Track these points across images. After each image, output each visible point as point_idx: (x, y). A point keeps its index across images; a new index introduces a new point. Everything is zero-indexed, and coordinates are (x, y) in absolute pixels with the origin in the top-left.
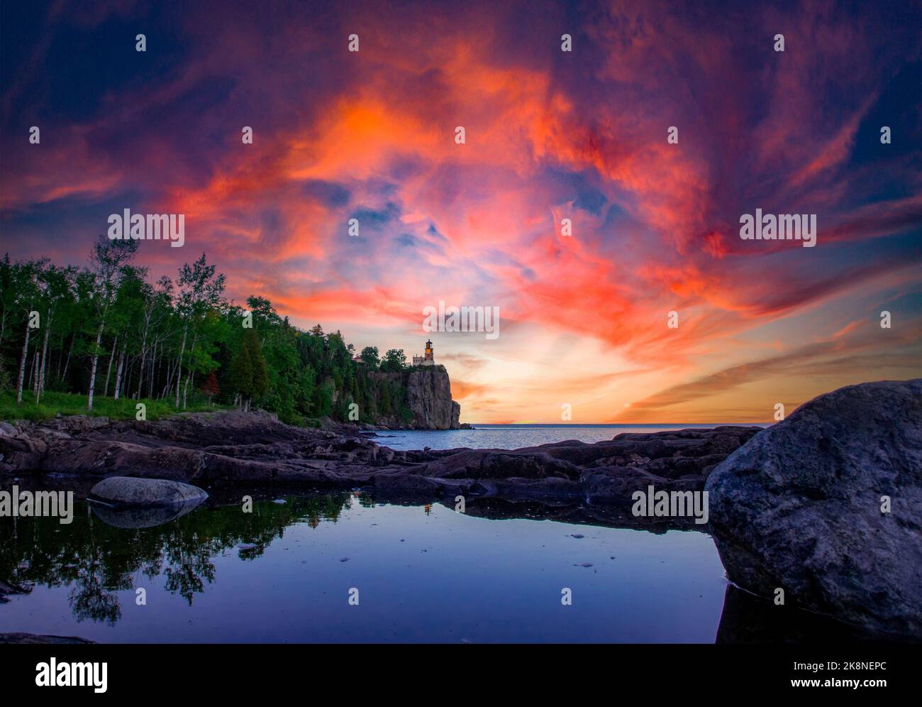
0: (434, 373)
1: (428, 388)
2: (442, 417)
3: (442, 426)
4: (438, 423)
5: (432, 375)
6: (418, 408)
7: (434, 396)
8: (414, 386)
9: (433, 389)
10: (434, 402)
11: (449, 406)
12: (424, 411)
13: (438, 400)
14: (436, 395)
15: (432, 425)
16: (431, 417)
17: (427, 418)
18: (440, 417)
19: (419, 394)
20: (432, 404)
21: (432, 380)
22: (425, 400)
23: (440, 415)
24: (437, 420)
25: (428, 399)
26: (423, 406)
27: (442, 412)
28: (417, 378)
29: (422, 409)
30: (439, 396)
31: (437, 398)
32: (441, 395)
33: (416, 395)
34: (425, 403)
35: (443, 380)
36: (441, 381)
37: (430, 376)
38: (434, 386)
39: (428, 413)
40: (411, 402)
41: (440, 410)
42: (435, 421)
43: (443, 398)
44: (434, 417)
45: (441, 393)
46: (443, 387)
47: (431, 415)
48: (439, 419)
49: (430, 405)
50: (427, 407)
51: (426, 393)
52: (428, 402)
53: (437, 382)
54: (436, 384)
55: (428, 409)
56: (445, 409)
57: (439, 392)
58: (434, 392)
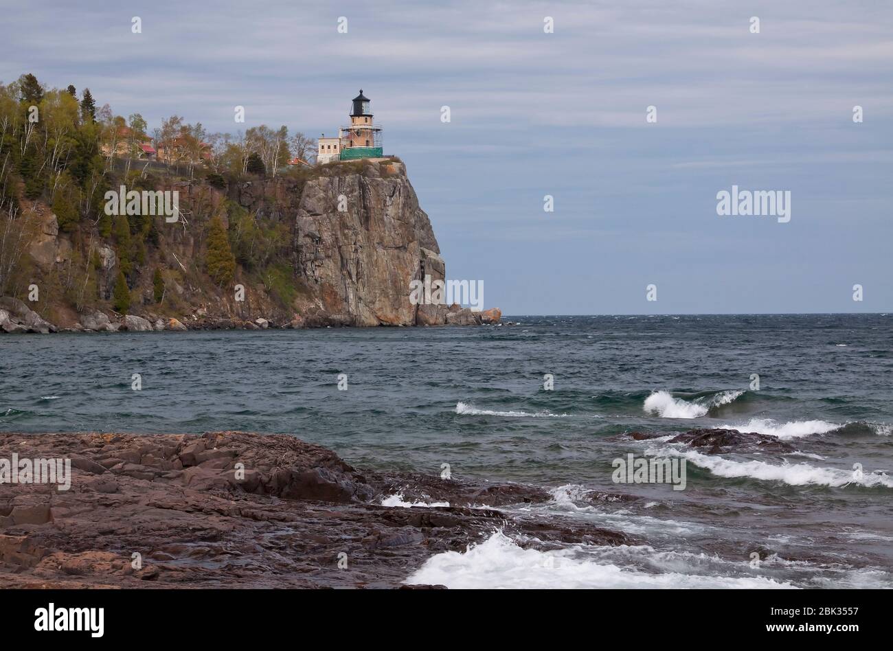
3: (389, 314)
4: (381, 309)
5: (363, 186)
6: (327, 271)
7: (368, 238)
8: (313, 213)
9: (366, 220)
10: (370, 256)
11: (412, 261)
12: (343, 278)
13: (380, 250)
14: (375, 234)
15: (368, 318)
16: (362, 293)
17: (351, 296)
18: (387, 296)
19: (327, 237)
20: (362, 257)
21: (363, 197)
22: (345, 249)
23: (386, 288)
24: (377, 302)
25: (353, 246)
26: (339, 264)
27: (392, 282)
28: (322, 194)
29: (338, 273)
30: (382, 239)
31: (376, 245)
32: (387, 235)
33: (320, 238)
34: (344, 257)
35: (391, 197)
36: (385, 201)
37: (357, 188)
38: (367, 213)
39: (353, 282)
40: (308, 255)
41: (387, 275)
42: (374, 303)
43: (391, 244)
44: (370, 292)
45: (387, 232)
46: (393, 215)
47: (361, 287)
48: (383, 299)
49: (358, 262)
50: (352, 268)
51: (346, 231)
52: (352, 254)
53: (375, 202)
54: (374, 208)
55: (354, 272)
56: (399, 272)
57: (383, 229)
58: (368, 230)
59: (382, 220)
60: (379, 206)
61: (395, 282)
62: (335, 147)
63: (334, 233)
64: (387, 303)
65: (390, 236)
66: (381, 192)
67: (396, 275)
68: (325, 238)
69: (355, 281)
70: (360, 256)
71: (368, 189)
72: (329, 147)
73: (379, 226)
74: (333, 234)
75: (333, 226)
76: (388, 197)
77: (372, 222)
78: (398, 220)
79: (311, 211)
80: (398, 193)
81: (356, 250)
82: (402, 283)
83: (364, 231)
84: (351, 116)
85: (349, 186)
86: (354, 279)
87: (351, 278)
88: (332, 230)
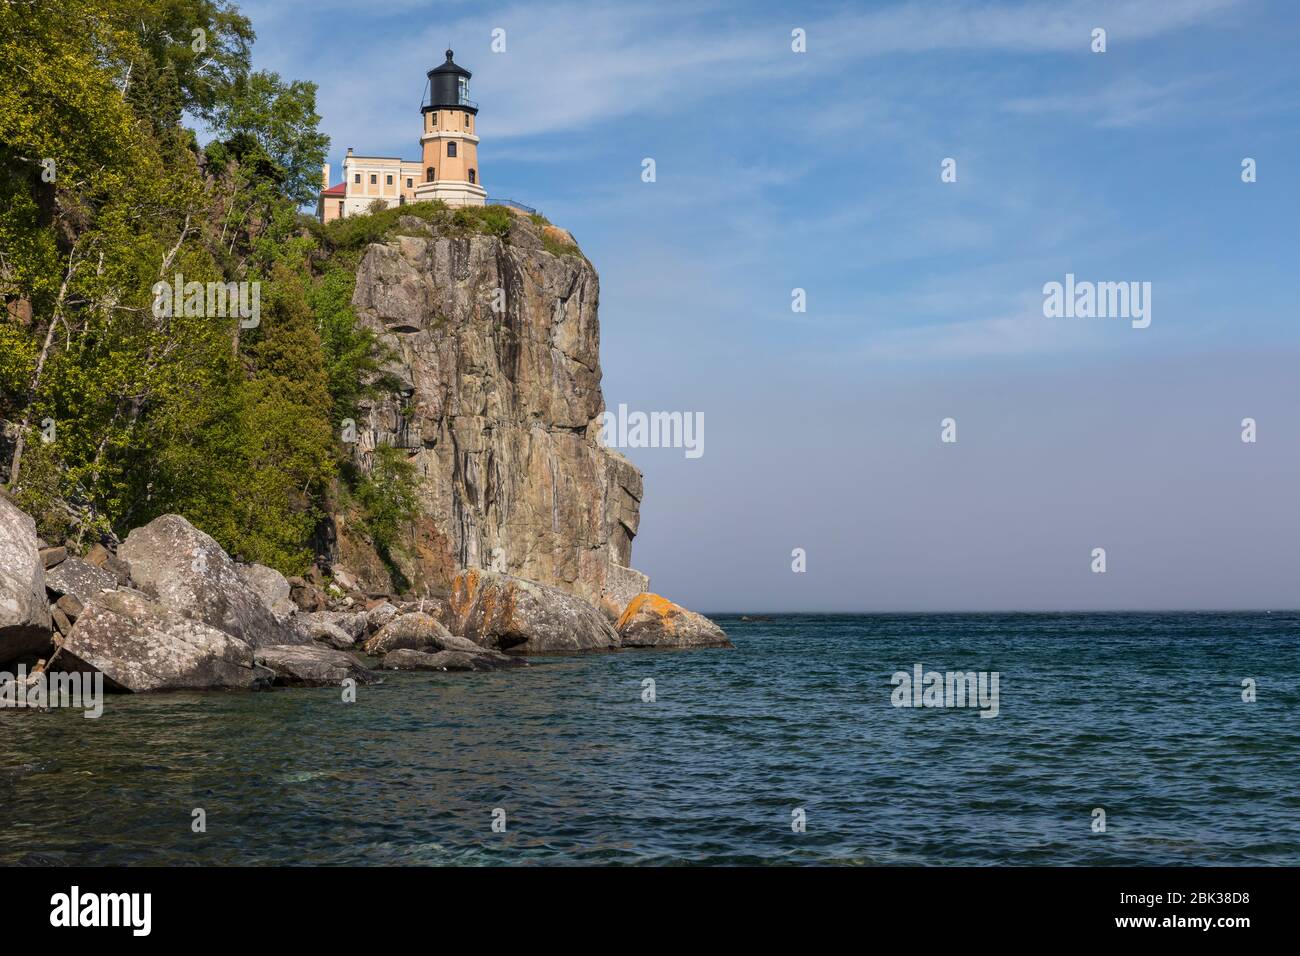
0: (516, 253)
1: (481, 348)
2: (558, 539)
5: (505, 268)
7: (515, 399)
8: (399, 326)
9: (510, 356)
10: (515, 446)
12: (458, 503)
13: (539, 432)
17: (473, 548)
18: (549, 548)
19: (428, 389)
20: (502, 447)
21: (507, 298)
22: (465, 425)
23: (548, 528)
24: (527, 565)
25: (482, 418)
26: (451, 461)
27: (561, 513)
28: (415, 277)
29: (448, 487)
30: (545, 404)
31: (530, 419)
32: (555, 395)
33: (412, 392)
34: (462, 446)
35: (564, 300)
36: (553, 309)
37: (494, 270)
38: (512, 336)
39: (477, 511)
40: (381, 436)
41: (549, 499)
42: (520, 566)
43: (566, 420)
44: (512, 539)
45: (555, 388)
46: (565, 346)
47: (493, 526)
48: (539, 557)
49: (491, 461)
50: (477, 475)
51: (467, 378)
52: (479, 437)
53: (533, 310)
54: (528, 325)
55: (481, 484)
56: (579, 489)
57: (547, 379)
58: (512, 379)
59: (548, 355)
60: (542, 322)
61: (569, 515)
62: (390, 179)
63: (445, 379)
64: (547, 567)
65: (562, 397)
66: (546, 285)
67: (573, 498)
68: (426, 391)
69: (483, 510)
70: (496, 447)
71: (519, 275)
72: (374, 179)
73: (540, 372)
74: (443, 384)
75: (443, 362)
76: (559, 300)
77: (524, 360)
78: (575, 359)
79: (394, 320)
80: (577, 294)
81: (488, 428)
82: (586, 517)
83: (505, 383)
84: (425, 110)
85: (479, 263)
86: (481, 505)
87: (473, 500)
88: (442, 373)
